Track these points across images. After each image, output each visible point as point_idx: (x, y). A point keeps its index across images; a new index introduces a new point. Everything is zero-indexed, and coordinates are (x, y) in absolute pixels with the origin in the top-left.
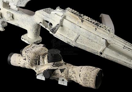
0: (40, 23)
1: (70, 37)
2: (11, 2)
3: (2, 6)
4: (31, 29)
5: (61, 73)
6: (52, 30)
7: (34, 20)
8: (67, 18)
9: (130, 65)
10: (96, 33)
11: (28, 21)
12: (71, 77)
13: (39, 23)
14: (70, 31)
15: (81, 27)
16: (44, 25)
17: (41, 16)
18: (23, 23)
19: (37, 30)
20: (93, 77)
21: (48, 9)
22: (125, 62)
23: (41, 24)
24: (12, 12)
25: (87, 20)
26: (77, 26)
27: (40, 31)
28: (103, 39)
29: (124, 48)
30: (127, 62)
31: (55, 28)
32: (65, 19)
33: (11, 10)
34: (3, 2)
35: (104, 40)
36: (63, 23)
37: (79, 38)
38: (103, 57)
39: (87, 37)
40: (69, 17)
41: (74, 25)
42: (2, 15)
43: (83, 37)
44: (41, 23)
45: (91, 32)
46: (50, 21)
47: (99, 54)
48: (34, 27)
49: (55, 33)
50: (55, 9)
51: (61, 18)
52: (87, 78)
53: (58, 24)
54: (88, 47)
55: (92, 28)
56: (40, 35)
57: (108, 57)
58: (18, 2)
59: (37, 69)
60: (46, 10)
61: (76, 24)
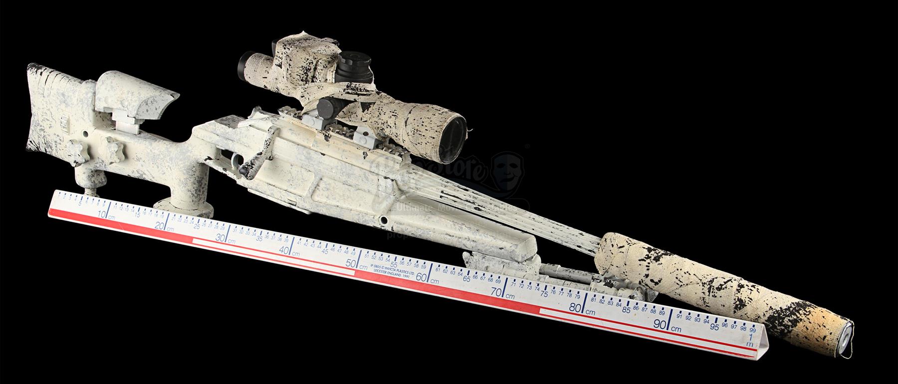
0: (208, 161)
1: (295, 188)
2: (120, 109)
3: (91, 124)
4: (182, 179)
5: (363, 112)
6: (243, 171)
7: (189, 154)
8: (286, 133)
9: (460, 240)
10: (366, 166)
11: (171, 159)
12: (386, 124)
13: (206, 160)
14: (294, 170)
15: (324, 155)
16: (220, 165)
17: (211, 138)
18: (155, 166)
19: (200, 182)
20: (435, 130)
21: (229, 117)
22: (447, 234)
23: (210, 163)
24: (122, 138)
25: (341, 132)
26: (312, 153)
27: (206, 187)
28: (386, 178)
29: (441, 197)
30: (452, 232)
31: (252, 164)
32: (278, 139)
33: (120, 134)
34: (94, 110)
35: (389, 180)
36: (275, 149)
37: (322, 185)
38: (390, 230)
39: (344, 178)
40: (290, 132)
41: (305, 152)
42: (94, 151)
43: (331, 181)
44: (209, 158)
45: (352, 165)
46: (237, 149)
47: (377, 222)
48: (191, 173)
49: (252, 178)
50: (245, 115)
51: (267, 136)
52: (423, 129)
53: (261, 154)
54: (347, 209)
55: (354, 154)
56: (207, 201)
57: (401, 226)
58: (140, 106)
59: (307, 96)
60: (223, 120)
61: (310, 148)
